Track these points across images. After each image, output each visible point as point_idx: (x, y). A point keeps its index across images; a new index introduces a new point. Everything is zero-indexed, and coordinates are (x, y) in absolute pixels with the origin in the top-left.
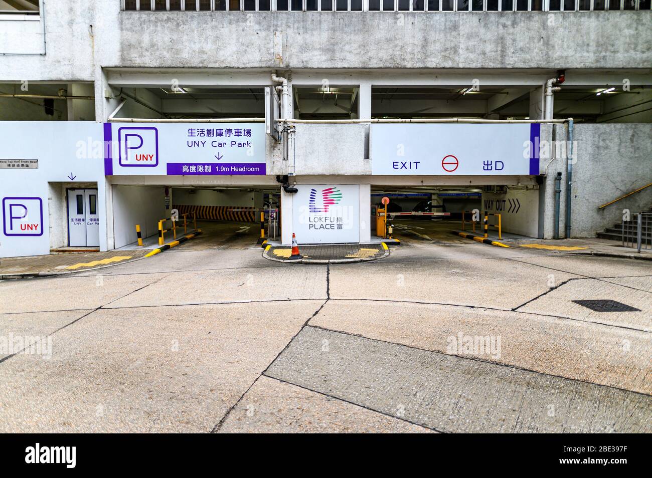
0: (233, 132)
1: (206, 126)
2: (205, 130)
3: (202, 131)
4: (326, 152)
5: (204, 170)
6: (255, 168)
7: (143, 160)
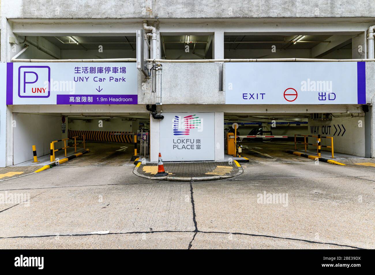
0: (112, 69)
1: (89, 65)
2: (89, 68)
3: (86, 69)
4: (187, 85)
5: (87, 100)
6: (129, 99)
7: (38, 92)
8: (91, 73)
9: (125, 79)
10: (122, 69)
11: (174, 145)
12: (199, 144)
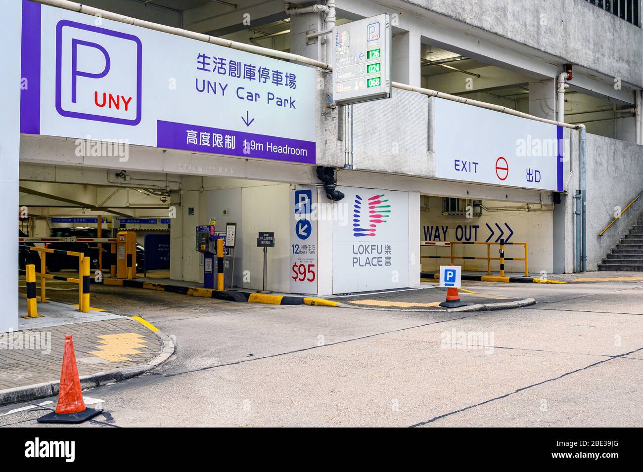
0: (271, 75)
2: (227, 62)
3: (222, 64)
5: (224, 144)
6: (301, 150)
7: (110, 106)
8: (232, 76)
9: (294, 101)
10: (289, 79)
11: (354, 258)
12: (389, 255)
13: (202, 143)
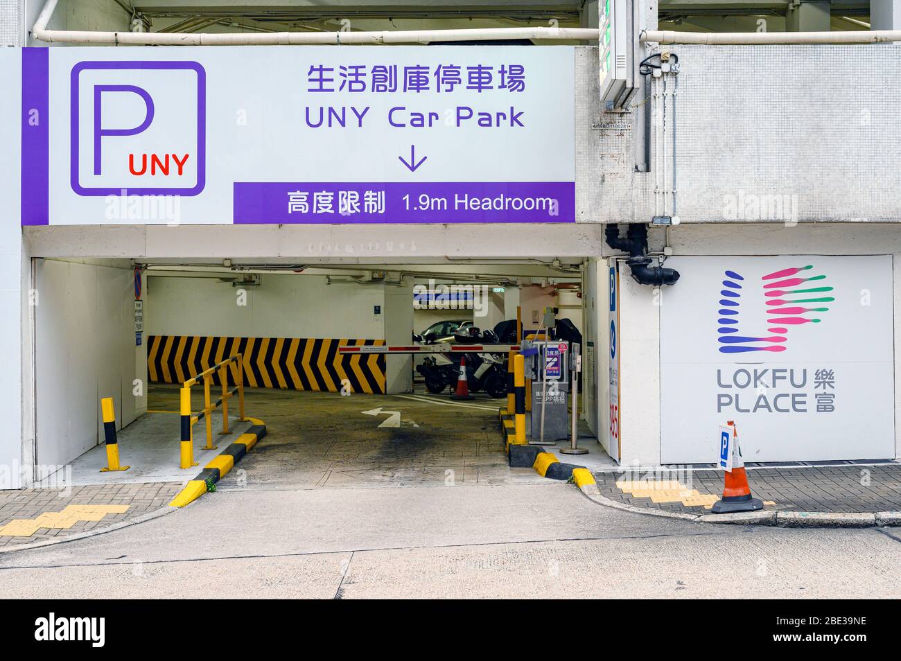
0: (464, 75)
1: (370, 57)
2: (368, 71)
3: (357, 75)
5: (361, 207)
6: (538, 200)
8: (378, 91)
9: (520, 114)
10: (506, 75)
11: (720, 396)
12: (829, 390)
13: (318, 209)
